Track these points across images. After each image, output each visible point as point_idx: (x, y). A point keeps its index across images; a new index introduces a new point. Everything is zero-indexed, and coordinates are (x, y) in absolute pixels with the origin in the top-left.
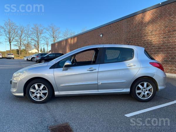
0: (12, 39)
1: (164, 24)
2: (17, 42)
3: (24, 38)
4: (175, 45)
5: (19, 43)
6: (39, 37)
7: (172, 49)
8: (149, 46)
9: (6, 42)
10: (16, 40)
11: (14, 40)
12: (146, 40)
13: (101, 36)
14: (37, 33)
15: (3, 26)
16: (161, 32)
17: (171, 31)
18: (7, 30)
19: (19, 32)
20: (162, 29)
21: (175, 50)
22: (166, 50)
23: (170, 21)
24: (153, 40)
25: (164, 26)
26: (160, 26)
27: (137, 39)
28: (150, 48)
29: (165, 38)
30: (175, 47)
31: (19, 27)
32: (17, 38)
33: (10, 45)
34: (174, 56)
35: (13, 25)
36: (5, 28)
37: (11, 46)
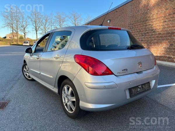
0: (37, 28)
1: (165, 5)
2: (42, 31)
3: (48, 27)
4: (174, 29)
5: (44, 32)
6: (62, 25)
7: (171, 34)
8: (150, 32)
9: (33, 31)
10: (41, 28)
11: (40, 29)
12: (147, 25)
13: (109, 21)
14: (60, 21)
15: (30, 16)
16: (162, 15)
17: (171, 14)
18: (33, 19)
19: (44, 21)
20: (163, 11)
21: (174, 36)
22: (165, 36)
23: (171, 2)
24: (154, 25)
25: (164, 9)
26: (161, 8)
27: (140, 24)
28: (150, 34)
29: (166, 22)
30: (174, 33)
31: (43, 16)
32: (42, 27)
33: (37, 33)
34: (173, 42)
35: (38, 14)
36: (32, 17)
37: (37, 35)
